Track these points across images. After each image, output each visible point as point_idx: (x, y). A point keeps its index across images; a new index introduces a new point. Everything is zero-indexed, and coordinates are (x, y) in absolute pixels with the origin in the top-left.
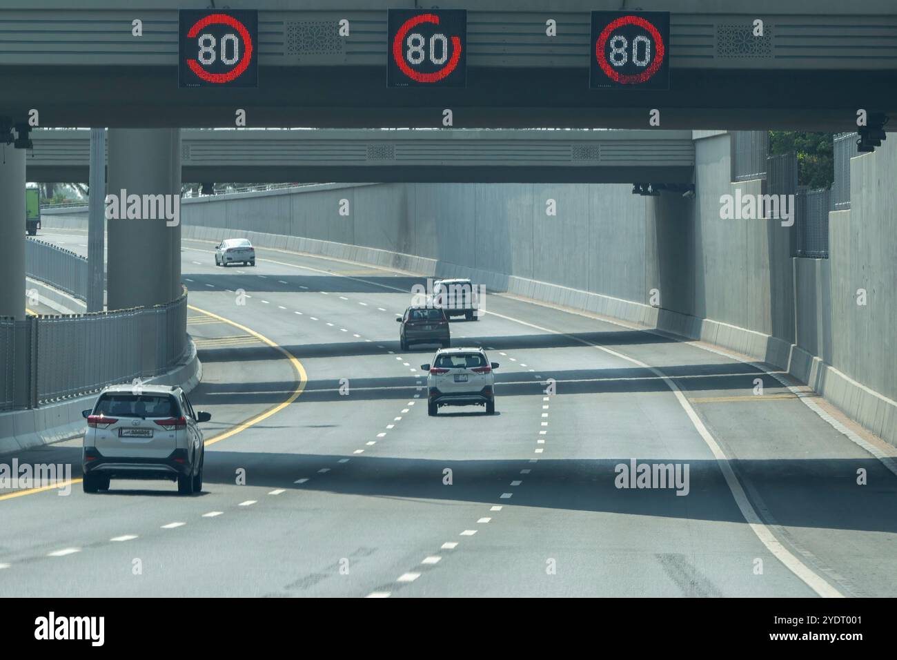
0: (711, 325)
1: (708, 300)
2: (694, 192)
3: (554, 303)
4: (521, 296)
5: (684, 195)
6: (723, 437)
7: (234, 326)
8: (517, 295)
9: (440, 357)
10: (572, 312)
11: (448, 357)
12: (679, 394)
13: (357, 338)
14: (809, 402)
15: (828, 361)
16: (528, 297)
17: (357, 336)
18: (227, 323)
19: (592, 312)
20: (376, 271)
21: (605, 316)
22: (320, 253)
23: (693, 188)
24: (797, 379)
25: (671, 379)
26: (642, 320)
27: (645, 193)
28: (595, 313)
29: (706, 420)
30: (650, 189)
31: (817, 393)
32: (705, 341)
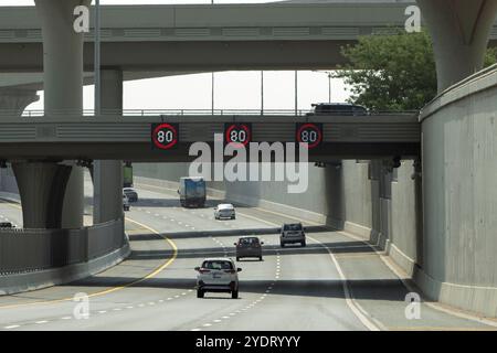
6: (346, 272)
9: (205, 262)
11: (211, 262)
12: (332, 255)
13: (193, 229)
14: (383, 258)
15: (391, 242)
24: (381, 249)
29: (341, 266)
31: (387, 254)
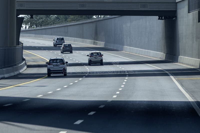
0: (182, 58)
1: (180, 50)
2: (176, 18)
3: (136, 53)
4: (127, 52)
5: (173, 19)
7: (43, 59)
8: (126, 51)
10: (141, 56)
16: (128, 52)
17: (77, 61)
18: (42, 58)
19: (146, 56)
20: (88, 46)
21: (150, 56)
22: (75, 41)
23: (176, 17)
25: (169, 73)
26: (160, 57)
27: (162, 19)
28: (147, 56)
30: (163, 18)
32: (179, 63)
